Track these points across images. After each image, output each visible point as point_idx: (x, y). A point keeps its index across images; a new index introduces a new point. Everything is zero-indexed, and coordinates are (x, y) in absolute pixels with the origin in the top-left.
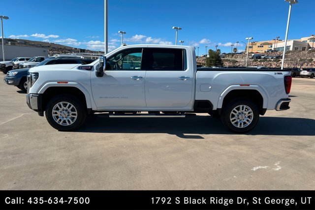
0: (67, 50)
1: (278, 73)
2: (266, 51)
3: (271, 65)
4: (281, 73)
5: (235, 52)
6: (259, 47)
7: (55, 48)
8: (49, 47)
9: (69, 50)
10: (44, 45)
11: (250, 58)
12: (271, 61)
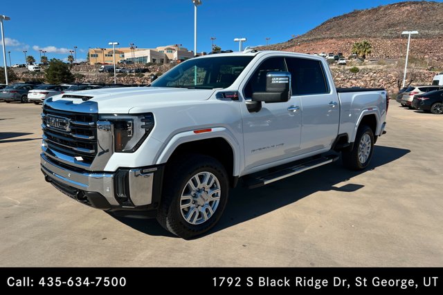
2: (120, 62)
3: (134, 81)
5: (71, 61)
6: (106, 55)
11: (100, 72)
12: (133, 76)
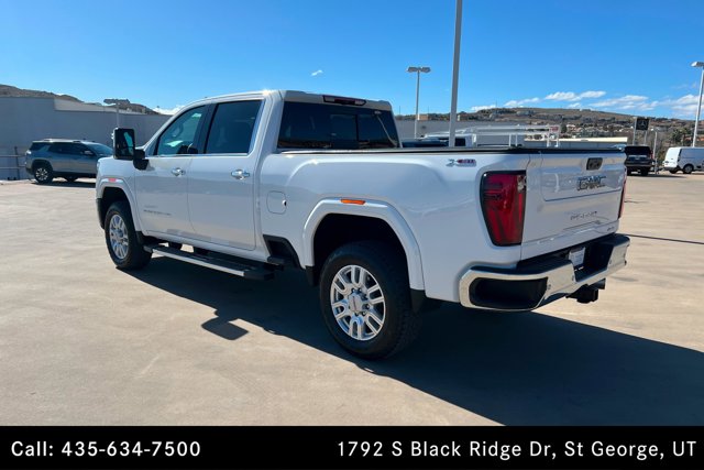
0: (617, 123)
1: (460, 161)
4: (472, 162)
7: (589, 120)
8: (576, 118)
9: (623, 123)
10: (567, 116)
